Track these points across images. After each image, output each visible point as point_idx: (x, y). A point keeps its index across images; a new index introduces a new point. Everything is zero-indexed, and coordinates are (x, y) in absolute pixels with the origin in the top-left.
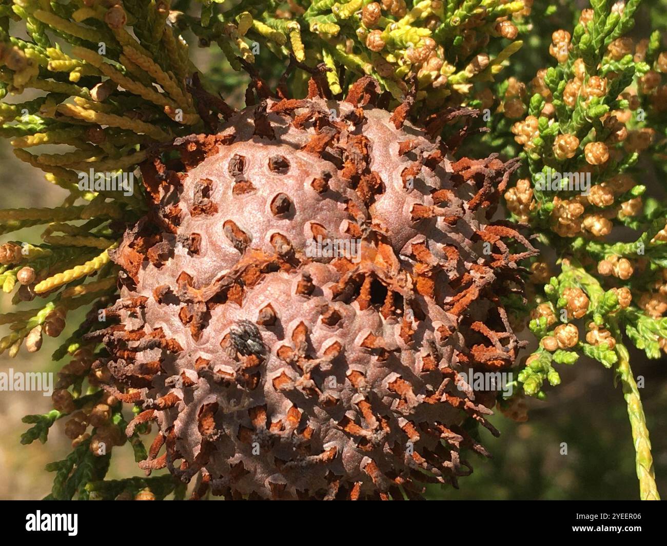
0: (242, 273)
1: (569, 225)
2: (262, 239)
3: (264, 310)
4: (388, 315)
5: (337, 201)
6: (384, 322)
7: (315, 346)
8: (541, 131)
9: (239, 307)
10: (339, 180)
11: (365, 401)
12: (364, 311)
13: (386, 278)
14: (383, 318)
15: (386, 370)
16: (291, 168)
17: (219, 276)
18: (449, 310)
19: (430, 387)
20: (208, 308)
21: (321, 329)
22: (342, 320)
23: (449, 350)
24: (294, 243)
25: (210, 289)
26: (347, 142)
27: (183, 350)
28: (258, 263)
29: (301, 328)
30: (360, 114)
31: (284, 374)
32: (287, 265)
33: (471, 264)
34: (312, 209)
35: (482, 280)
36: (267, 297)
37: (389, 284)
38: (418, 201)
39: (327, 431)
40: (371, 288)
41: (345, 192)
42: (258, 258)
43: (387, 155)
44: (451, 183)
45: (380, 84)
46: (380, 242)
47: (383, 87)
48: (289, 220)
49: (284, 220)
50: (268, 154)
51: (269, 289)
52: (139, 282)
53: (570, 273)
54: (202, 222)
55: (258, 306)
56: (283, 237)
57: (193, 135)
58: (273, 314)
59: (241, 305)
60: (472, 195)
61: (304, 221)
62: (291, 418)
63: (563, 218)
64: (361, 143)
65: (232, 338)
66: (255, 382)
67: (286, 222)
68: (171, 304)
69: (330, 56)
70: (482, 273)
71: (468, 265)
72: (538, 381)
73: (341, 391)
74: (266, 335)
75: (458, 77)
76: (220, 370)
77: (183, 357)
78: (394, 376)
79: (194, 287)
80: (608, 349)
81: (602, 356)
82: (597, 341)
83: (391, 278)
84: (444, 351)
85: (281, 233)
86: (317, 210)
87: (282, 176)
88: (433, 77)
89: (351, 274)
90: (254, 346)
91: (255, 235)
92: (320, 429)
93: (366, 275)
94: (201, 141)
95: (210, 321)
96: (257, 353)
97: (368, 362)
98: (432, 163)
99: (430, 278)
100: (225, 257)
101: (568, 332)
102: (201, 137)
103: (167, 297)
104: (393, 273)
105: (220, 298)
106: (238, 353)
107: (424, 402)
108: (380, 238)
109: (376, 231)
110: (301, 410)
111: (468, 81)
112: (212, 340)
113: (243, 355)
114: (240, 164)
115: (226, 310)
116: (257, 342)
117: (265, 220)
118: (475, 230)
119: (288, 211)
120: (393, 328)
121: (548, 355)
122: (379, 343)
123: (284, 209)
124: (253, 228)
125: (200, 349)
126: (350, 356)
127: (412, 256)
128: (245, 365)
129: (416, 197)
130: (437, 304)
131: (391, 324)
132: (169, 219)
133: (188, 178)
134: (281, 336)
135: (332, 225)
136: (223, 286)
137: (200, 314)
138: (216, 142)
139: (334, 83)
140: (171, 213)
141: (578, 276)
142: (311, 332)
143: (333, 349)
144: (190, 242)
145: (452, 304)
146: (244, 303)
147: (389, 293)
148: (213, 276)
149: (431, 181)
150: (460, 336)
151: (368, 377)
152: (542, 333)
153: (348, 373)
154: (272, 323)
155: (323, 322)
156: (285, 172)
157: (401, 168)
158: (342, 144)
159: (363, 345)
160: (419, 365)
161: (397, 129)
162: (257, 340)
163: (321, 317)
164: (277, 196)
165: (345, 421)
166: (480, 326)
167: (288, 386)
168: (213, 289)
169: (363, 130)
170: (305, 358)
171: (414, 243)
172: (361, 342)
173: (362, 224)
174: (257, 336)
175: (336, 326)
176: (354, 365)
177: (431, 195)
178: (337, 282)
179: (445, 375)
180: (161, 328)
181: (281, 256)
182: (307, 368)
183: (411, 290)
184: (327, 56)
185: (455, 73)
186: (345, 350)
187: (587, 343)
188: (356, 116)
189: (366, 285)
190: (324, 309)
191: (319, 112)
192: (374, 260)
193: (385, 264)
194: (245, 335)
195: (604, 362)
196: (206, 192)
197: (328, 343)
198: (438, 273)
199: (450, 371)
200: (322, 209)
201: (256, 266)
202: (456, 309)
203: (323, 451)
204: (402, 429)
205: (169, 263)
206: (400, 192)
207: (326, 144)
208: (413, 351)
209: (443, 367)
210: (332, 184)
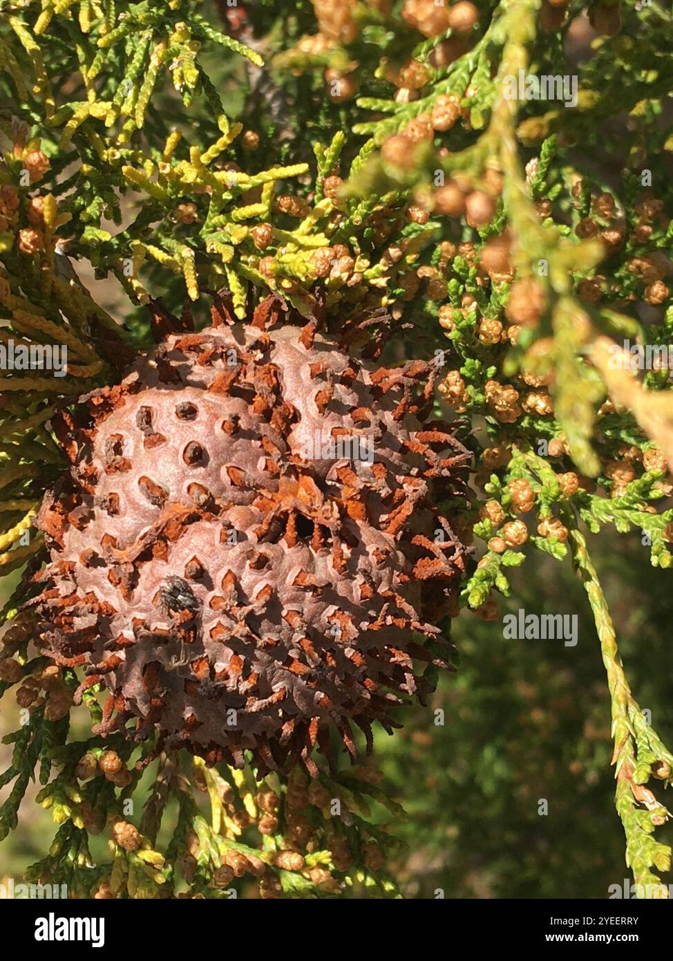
0: (163, 529)
1: (508, 411)
2: (179, 491)
3: (189, 565)
4: (319, 548)
5: (251, 439)
6: (315, 555)
7: (246, 592)
8: (457, 325)
9: (165, 563)
10: (250, 418)
11: (306, 638)
12: (293, 549)
13: (310, 512)
14: (313, 552)
15: (324, 604)
16: (199, 414)
17: (142, 533)
18: (386, 528)
19: (372, 613)
20: (136, 568)
21: (250, 574)
22: (270, 563)
23: (388, 572)
24: (212, 490)
25: (135, 549)
26: (255, 375)
27: (117, 612)
28: (178, 516)
29: (229, 577)
30: (266, 341)
31: (219, 623)
32: (208, 514)
33: (403, 477)
34: (226, 453)
35: (415, 494)
36: (191, 550)
37: (314, 518)
38: (337, 424)
39: (273, 672)
40: (296, 524)
41: (258, 428)
42: (178, 511)
43: (299, 380)
44: (371, 397)
45: (286, 301)
46: (300, 475)
47: (288, 303)
48: (204, 467)
49: (199, 469)
50: (174, 401)
51: (192, 541)
52: (65, 546)
53: (520, 458)
54: (118, 479)
55: (184, 559)
56: (200, 486)
57: (97, 390)
58: (199, 567)
59: (167, 561)
60: (398, 403)
61: (220, 466)
62: (234, 666)
63: (500, 406)
64: (270, 373)
65: (162, 596)
66: (192, 636)
67: (201, 470)
68: (99, 567)
69: (233, 272)
70: (414, 486)
71: (400, 478)
72: (483, 592)
73: (279, 632)
74: (196, 587)
75: (372, 271)
76: (156, 628)
77: (118, 619)
78: (332, 609)
79: (119, 549)
80: (559, 541)
81: (553, 550)
82: (548, 532)
83: (315, 510)
84: (383, 574)
85: (197, 482)
86: (230, 452)
87: (190, 423)
88: (345, 279)
89: (273, 514)
90: (185, 601)
91: (171, 488)
92: (265, 672)
93: (289, 512)
94: (106, 395)
95: (139, 580)
96: (190, 607)
97: (304, 599)
98: (346, 381)
99: (360, 500)
100: (145, 514)
101: (516, 529)
102: (106, 390)
103: (94, 561)
104: (317, 505)
105: (146, 556)
106: (171, 611)
107: (368, 629)
108: (300, 470)
109: (294, 465)
110: (242, 657)
111: (384, 274)
112: (143, 599)
113: (176, 611)
114: (147, 417)
115: (153, 567)
116: (189, 597)
117: (180, 471)
118: (402, 442)
119: (201, 458)
120: (325, 561)
121: (497, 557)
122: (310, 580)
123: (197, 457)
124: (168, 481)
125: (134, 609)
126: (283, 596)
127: (339, 481)
128: (179, 621)
129: (334, 420)
130: (371, 525)
131: (323, 556)
132: (85, 479)
133: (98, 434)
134: (210, 587)
135: (249, 465)
136: (146, 545)
137: (127, 575)
138: (121, 393)
139: (239, 306)
140: (86, 473)
141: (528, 460)
142: (240, 579)
143: (264, 593)
144: (108, 503)
145: (388, 522)
146: (169, 558)
147: (316, 526)
148: (136, 534)
149: (349, 399)
150: (400, 554)
151: (305, 616)
152: (488, 535)
153: (284, 613)
154: (201, 575)
155: (251, 567)
156: (193, 419)
157: (315, 392)
158: (250, 378)
159: (295, 583)
160: (357, 593)
161: (307, 348)
162: (187, 594)
163: (248, 562)
164: (188, 445)
165: (288, 661)
166: (420, 540)
167: (225, 636)
168: (137, 549)
169: (271, 356)
170: (237, 606)
171: (339, 467)
172: (293, 581)
173: (279, 461)
174: (187, 590)
175: (265, 569)
176: (289, 605)
177: (350, 415)
178: (262, 523)
179: (387, 599)
180: (93, 592)
181: (201, 506)
182: (240, 616)
183: (338, 519)
184: (230, 273)
185: (370, 267)
186: (277, 592)
187: (540, 535)
188: (262, 344)
189: (291, 521)
190: (249, 554)
191: (223, 347)
192: (297, 493)
193: (308, 497)
194: (175, 591)
195: (556, 556)
196: (118, 449)
197: (258, 588)
198: (367, 495)
199: (390, 593)
200: (236, 451)
201: (177, 519)
202: (392, 528)
203: (273, 693)
204: (350, 659)
205: (91, 525)
206: (317, 418)
207: (233, 381)
208: (349, 580)
209: (383, 591)
210: (243, 424)
